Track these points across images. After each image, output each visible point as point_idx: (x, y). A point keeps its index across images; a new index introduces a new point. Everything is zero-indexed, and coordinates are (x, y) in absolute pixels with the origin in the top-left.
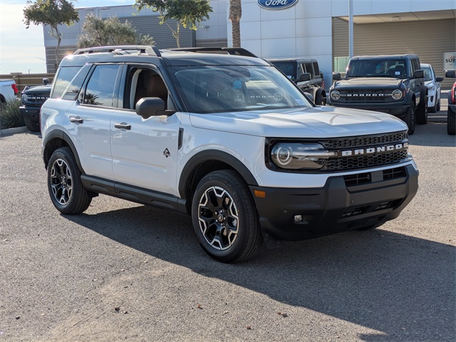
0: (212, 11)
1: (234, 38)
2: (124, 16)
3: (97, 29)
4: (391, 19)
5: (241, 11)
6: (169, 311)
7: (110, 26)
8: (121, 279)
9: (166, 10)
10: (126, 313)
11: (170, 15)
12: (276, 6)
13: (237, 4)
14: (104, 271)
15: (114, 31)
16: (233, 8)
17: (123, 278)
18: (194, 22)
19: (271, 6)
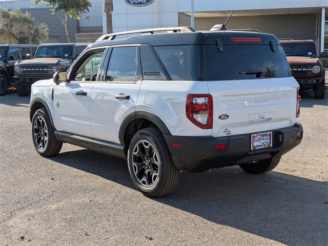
0: (91, 6)
1: (107, 26)
2: (25, 8)
3: (4, 17)
4: (219, 15)
5: (112, 7)
6: (63, 237)
7: (14, 16)
8: (25, 213)
9: (57, 5)
10: (30, 240)
11: (60, 8)
12: (138, 3)
13: (110, 2)
14: (12, 206)
15: (17, 19)
16: (107, 4)
17: (27, 212)
18: (78, 14)
19: (134, 3)
